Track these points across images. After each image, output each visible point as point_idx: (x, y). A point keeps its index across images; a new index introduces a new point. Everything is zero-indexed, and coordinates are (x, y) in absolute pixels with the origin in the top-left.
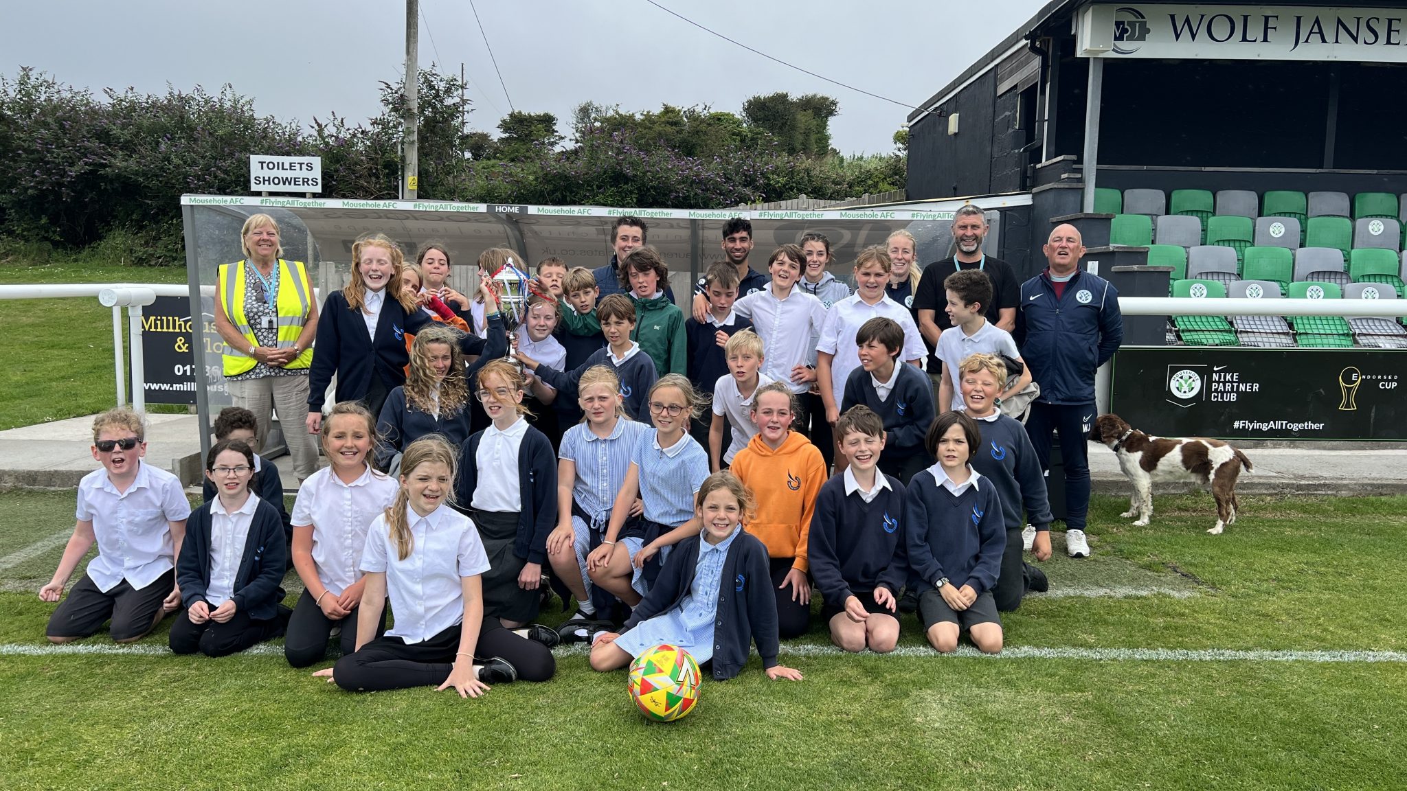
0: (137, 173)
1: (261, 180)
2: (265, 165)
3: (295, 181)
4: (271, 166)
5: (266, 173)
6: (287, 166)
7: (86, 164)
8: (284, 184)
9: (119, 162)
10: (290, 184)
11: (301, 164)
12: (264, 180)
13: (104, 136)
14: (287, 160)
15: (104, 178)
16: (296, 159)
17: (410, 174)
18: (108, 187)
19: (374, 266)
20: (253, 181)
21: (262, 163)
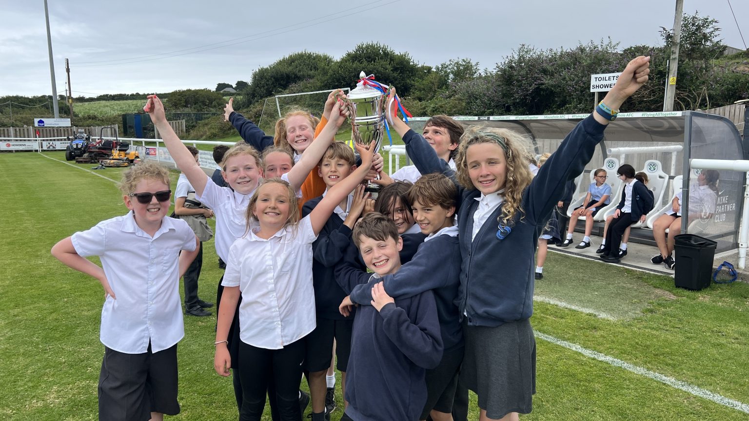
0: (552, 86)
1: (595, 86)
2: (597, 79)
3: (610, 86)
4: (600, 79)
5: (598, 83)
6: (607, 79)
7: (536, 84)
8: (605, 87)
9: (547, 81)
10: (608, 87)
11: (614, 77)
12: (596, 86)
13: (545, 72)
14: (607, 75)
15: (542, 89)
16: (612, 75)
17: (671, 76)
18: (544, 93)
19: (298, 132)
20: (591, 87)
21: (596, 78)
